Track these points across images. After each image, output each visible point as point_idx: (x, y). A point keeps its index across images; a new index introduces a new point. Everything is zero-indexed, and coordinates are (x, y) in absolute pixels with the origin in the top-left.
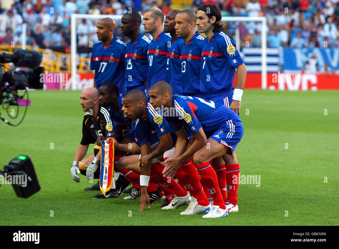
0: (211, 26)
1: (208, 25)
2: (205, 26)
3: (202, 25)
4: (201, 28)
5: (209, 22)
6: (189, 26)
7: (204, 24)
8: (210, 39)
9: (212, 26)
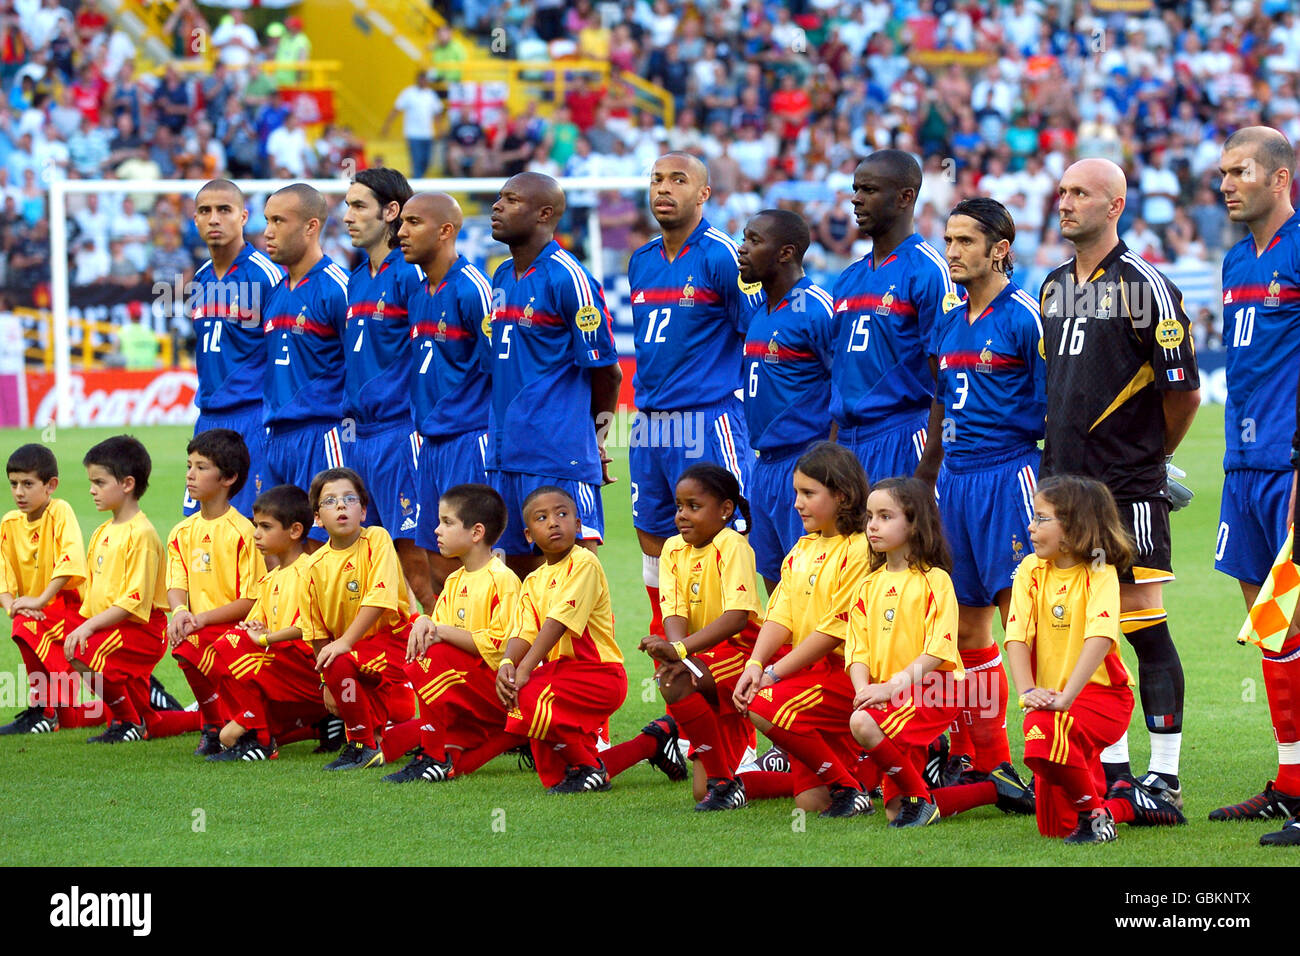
0: (384, 229)
1: (378, 224)
2: (369, 227)
3: (359, 225)
4: (357, 233)
5: (380, 217)
6: (305, 230)
7: (365, 220)
8: (379, 266)
9: (386, 230)
